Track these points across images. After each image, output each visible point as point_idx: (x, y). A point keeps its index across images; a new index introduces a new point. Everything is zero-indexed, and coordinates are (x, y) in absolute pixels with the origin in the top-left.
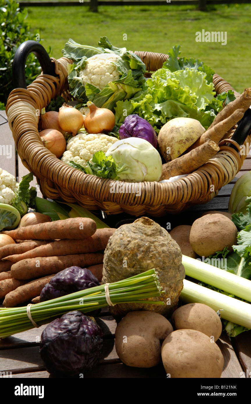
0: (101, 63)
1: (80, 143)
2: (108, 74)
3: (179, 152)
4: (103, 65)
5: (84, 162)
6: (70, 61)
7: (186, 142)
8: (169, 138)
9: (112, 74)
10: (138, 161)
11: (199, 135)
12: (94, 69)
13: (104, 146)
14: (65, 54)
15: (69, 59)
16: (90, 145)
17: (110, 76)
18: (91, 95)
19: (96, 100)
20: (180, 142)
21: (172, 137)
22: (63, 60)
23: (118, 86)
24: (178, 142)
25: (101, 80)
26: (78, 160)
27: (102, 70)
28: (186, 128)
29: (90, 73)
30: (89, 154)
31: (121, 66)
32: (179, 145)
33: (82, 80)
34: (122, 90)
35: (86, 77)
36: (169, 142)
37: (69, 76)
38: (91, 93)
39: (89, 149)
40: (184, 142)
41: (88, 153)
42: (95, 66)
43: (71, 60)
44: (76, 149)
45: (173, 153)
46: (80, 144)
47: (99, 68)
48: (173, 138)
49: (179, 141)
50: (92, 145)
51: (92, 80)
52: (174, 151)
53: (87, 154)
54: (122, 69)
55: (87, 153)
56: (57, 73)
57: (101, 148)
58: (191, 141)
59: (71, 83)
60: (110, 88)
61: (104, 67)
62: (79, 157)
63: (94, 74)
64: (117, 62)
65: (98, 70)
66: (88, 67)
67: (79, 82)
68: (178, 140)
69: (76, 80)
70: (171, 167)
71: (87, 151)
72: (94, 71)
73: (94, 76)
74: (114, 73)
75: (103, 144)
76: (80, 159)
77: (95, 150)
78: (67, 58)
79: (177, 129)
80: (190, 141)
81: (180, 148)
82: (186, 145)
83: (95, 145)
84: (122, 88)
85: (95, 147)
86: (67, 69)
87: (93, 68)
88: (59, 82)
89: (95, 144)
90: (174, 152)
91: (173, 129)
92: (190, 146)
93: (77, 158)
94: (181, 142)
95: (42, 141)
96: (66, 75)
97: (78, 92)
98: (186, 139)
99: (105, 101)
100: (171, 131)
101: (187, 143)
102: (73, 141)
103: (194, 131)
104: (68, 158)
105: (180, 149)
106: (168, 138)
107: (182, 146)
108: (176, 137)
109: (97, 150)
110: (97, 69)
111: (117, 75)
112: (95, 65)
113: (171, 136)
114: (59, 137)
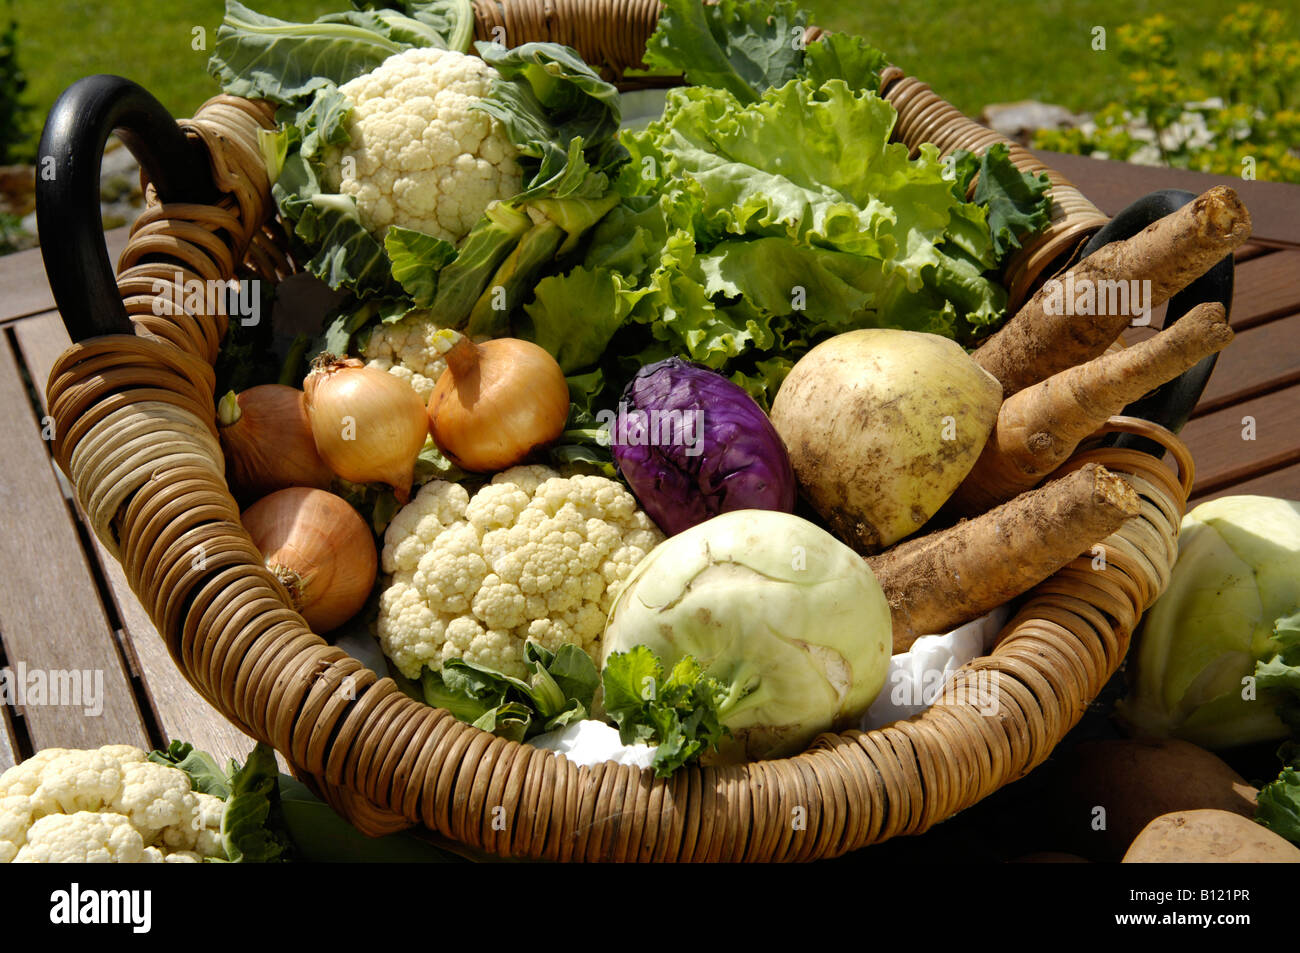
0: (420, 113)
1: (459, 555)
2: (466, 158)
3: (916, 510)
4: (433, 123)
5: (505, 645)
6: (259, 107)
7: (944, 462)
8: (857, 455)
9: (482, 153)
10: (805, 646)
11: (987, 416)
12: (398, 150)
13: (577, 549)
14: (228, 82)
15: (251, 100)
16: (508, 549)
17: (475, 168)
18: (416, 275)
19: (447, 294)
20: (916, 468)
21: (874, 448)
22: (227, 113)
23: (531, 212)
24: (904, 467)
25: (442, 193)
26: (474, 635)
27: (435, 148)
28: (925, 396)
29: (383, 166)
30: (519, 598)
31: (518, 115)
32: (915, 482)
33: (351, 202)
34: (544, 227)
35: (366, 188)
36: (859, 468)
37: (276, 188)
38: (416, 265)
39: (514, 577)
40: (934, 467)
41: (513, 595)
42: (398, 135)
43: (264, 105)
44: (451, 584)
45: (887, 518)
46: (462, 559)
47: (420, 139)
48: (878, 451)
49: (908, 463)
50: (521, 550)
51: (401, 197)
52: (894, 506)
53: (511, 605)
54: (524, 125)
55: (508, 598)
56: (226, 188)
57: (567, 561)
58: (963, 456)
59: (301, 221)
60: (495, 225)
61: (443, 130)
62: (473, 622)
63: (402, 173)
64: (492, 97)
65: (419, 150)
66: (366, 137)
67: (340, 220)
68: (904, 461)
69: (325, 211)
70: (907, 594)
71: (504, 586)
72: (400, 156)
73: (406, 180)
74: (490, 147)
75: (570, 536)
76: (479, 629)
77: (542, 579)
78: (244, 97)
79: (885, 405)
80: (959, 458)
81: (922, 493)
82: (944, 475)
83: (536, 551)
84: (547, 218)
85: (539, 561)
86: (263, 156)
87: (392, 142)
88: (241, 219)
89: (531, 545)
90: (894, 513)
91: (866, 407)
92: (964, 476)
93: (465, 630)
94: (918, 466)
95: (281, 579)
96: (260, 182)
97: (349, 266)
98: (940, 452)
99: (478, 286)
100: (859, 417)
101: (949, 468)
102: (412, 533)
103: (965, 405)
104: (415, 627)
105: (919, 496)
106: (851, 451)
107: (930, 484)
108: (892, 446)
109: (550, 574)
110: (411, 147)
111: (505, 155)
112: (398, 127)
113: (866, 440)
114: (343, 529)
